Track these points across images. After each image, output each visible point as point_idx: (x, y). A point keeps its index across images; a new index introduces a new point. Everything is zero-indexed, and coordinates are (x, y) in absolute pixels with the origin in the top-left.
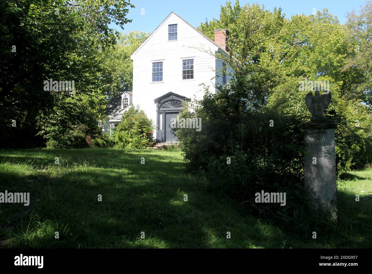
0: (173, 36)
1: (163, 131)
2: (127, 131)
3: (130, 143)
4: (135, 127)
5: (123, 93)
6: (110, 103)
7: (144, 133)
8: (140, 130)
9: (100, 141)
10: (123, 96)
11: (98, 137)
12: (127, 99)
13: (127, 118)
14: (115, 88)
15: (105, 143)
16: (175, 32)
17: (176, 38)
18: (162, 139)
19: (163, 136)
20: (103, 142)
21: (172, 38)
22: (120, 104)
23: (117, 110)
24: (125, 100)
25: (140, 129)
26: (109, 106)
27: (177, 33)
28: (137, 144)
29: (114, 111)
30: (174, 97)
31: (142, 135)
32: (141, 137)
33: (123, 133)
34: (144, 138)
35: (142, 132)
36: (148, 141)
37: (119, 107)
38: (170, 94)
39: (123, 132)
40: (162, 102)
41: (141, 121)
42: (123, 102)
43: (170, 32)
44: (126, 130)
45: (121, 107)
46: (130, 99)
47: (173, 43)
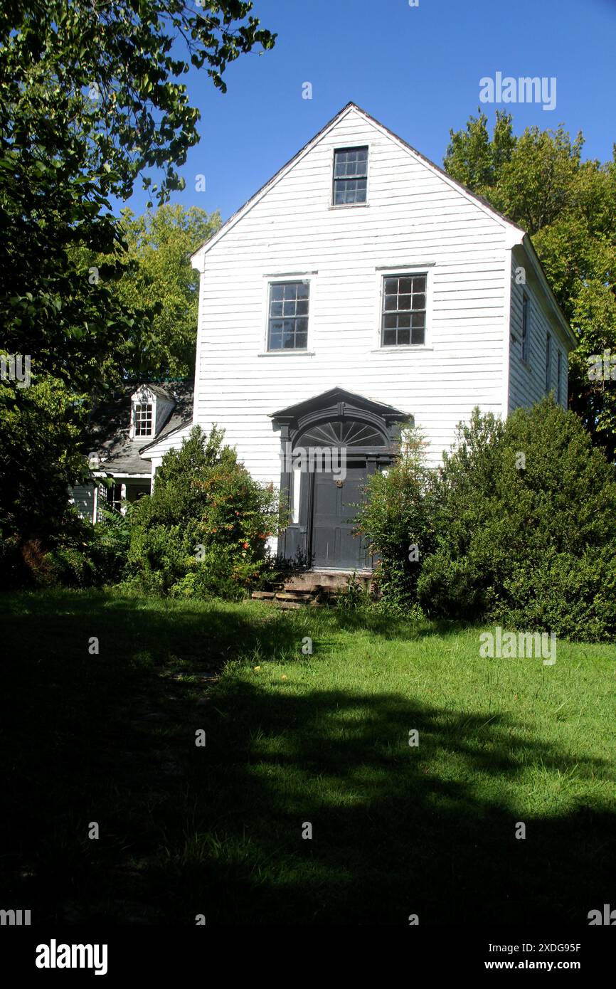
0: (348, 189)
1: (303, 530)
2: (178, 527)
3: (190, 574)
4: (210, 513)
5: (135, 390)
6: (95, 418)
7: (243, 536)
8: (229, 526)
9: (75, 559)
10: (136, 399)
11: (66, 542)
12: (150, 408)
13: (176, 479)
14: (114, 372)
15: (92, 564)
16: (358, 176)
17: (363, 198)
18: (300, 559)
19: (305, 547)
20: (84, 563)
21: (348, 196)
22: (127, 424)
23: (117, 440)
24: (141, 412)
25: (228, 521)
26: (91, 427)
27: (366, 178)
28: (214, 578)
29: (107, 444)
30: (348, 406)
31: (235, 546)
32: (230, 552)
33: (162, 535)
34: (242, 557)
35: (237, 534)
36: (256, 569)
37: (122, 432)
38: (336, 396)
39: (162, 528)
40: (302, 423)
41: (235, 491)
42: (137, 416)
43: (338, 175)
44: (171, 521)
45: (128, 432)
46: (157, 408)
47: (349, 214)
